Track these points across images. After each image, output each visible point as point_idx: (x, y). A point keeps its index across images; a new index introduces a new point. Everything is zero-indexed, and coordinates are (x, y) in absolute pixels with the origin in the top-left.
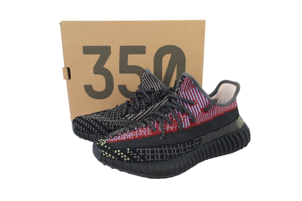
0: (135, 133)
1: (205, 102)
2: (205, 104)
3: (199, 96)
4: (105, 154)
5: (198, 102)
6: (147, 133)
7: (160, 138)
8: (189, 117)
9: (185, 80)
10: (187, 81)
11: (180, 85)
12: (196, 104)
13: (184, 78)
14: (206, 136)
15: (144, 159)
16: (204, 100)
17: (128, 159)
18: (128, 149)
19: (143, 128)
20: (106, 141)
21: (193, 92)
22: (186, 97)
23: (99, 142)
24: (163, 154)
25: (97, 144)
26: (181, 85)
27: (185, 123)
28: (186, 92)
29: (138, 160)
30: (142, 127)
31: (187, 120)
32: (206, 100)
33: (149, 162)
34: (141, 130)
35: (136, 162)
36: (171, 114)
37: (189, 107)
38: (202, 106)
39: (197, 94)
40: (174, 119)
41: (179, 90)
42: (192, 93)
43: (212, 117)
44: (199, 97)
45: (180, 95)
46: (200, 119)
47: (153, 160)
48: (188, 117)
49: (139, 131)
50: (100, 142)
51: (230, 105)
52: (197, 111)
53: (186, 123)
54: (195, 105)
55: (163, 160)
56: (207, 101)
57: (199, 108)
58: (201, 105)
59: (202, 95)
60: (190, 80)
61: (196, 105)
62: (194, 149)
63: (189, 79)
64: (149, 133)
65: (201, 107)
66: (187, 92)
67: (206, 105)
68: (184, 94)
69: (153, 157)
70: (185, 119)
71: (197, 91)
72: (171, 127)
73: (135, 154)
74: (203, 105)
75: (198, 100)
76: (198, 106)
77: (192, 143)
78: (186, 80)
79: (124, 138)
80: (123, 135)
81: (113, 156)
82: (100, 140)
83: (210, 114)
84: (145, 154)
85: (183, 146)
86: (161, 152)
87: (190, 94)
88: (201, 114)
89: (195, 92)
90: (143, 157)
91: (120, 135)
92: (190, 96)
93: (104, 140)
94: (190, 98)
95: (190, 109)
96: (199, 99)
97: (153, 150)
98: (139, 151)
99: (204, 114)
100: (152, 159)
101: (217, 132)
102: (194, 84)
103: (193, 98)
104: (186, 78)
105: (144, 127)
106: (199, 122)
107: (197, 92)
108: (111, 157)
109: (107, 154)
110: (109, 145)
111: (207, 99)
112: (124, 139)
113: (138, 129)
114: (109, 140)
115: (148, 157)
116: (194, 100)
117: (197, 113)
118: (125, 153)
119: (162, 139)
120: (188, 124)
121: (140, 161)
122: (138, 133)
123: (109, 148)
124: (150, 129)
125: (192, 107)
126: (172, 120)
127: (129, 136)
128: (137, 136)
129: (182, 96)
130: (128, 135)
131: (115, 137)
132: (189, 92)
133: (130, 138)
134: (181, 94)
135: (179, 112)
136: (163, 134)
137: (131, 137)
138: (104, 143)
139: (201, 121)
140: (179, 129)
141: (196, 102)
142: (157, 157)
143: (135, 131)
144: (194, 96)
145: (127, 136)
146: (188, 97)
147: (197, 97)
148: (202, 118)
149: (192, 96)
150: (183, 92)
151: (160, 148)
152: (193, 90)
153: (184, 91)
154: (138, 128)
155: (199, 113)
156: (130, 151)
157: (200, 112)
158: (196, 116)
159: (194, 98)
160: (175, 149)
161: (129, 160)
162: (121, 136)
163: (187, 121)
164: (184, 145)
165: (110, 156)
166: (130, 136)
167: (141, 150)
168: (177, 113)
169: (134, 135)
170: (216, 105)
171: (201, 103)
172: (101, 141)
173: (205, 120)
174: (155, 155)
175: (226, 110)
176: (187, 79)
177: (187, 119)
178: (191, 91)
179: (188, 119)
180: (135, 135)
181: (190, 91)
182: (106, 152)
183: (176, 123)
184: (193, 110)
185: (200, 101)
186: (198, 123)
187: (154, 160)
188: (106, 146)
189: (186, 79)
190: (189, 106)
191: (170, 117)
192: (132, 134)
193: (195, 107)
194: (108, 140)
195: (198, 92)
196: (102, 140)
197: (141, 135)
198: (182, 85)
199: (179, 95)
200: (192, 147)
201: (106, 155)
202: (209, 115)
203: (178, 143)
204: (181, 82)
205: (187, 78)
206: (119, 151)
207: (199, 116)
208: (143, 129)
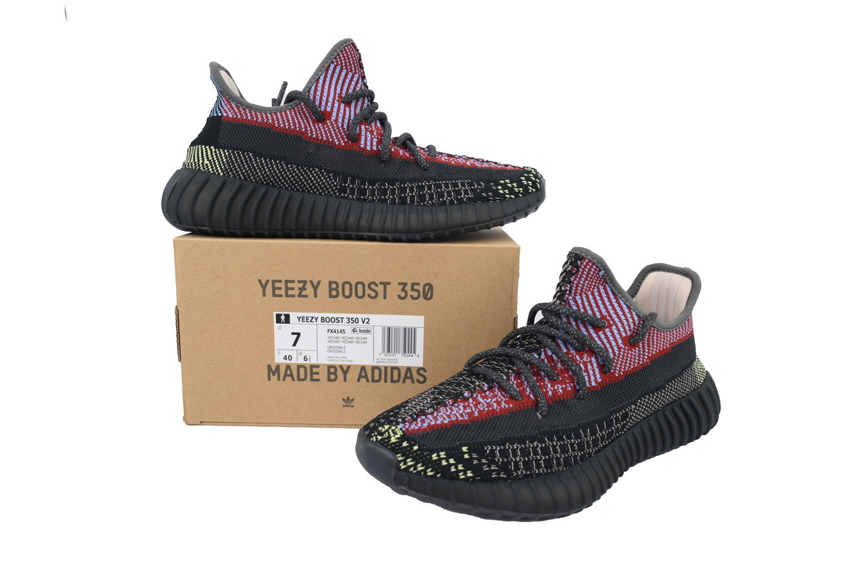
0: (469, 406)
1: (631, 320)
2: (632, 326)
3: (616, 305)
4: (405, 463)
5: (613, 320)
6: (498, 403)
7: (537, 416)
8: (597, 360)
9: (583, 267)
10: (590, 270)
11: (569, 278)
12: (610, 326)
13: (581, 260)
14: (636, 405)
15: (508, 472)
16: (629, 315)
17: (469, 474)
18: (465, 449)
19: (485, 392)
20: (401, 429)
21: (600, 295)
22: (585, 308)
23: (381, 434)
24: (549, 457)
25: (377, 439)
26: (572, 279)
27: (588, 374)
28: (584, 296)
29: (494, 476)
30: (482, 389)
31: (593, 367)
32: (632, 315)
33: (520, 479)
34: (483, 397)
35: (488, 481)
36: (549, 353)
37: (594, 335)
38: (626, 332)
39: (610, 300)
40: (559, 365)
41: (566, 290)
42: (598, 298)
43: (649, 358)
44: (614, 309)
45: (570, 304)
46: (621, 365)
47: (528, 473)
48: (593, 360)
49: (475, 399)
50: (385, 432)
51: (682, 326)
52: (614, 343)
53: (593, 376)
54: (608, 330)
55: (552, 472)
56: (636, 318)
57: (618, 336)
58: (622, 329)
59: (621, 302)
60: (597, 267)
61: (611, 329)
62: (612, 441)
63: (594, 264)
64: (505, 403)
65: (624, 335)
66: (587, 297)
67: (634, 328)
68: (579, 302)
69: (527, 465)
70: (589, 364)
71: (610, 293)
72: (558, 387)
73: (484, 461)
74: (627, 328)
75: (614, 316)
76: (616, 332)
77: (610, 425)
78: (585, 267)
79: (445, 419)
80: (440, 412)
81: (430, 469)
82: (384, 427)
83: (644, 351)
84: (508, 460)
85: (591, 435)
86: (545, 451)
87: (592, 301)
88: (624, 352)
89: (604, 295)
90: (504, 467)
91: (432, 413)
92: (594, 305)
93: (393, 428)
94: (593, 310)
95: (597, 339)
96: (616, 313)
97: (526, 446)
98: (492, 451)
99: (630, 352)
100: (526, 472)
101: (658, 394)
102: (603, 276)
103: (600, 311)
104: (587, 261)
105: (486, 389)
106: (620, 371)
107: (608, 297)
108: (425, 471)
109: (412, 463)
110: (414, 440)
111: (634, 313)
112: (446, 422)
113: (472, 395)
114: (407, 427)
115: (517, 468)
116: (603, 317)
117: (616, 349)
118: (459, 459)
119: (540, 417)
120: (596, 378)
121: (498, 479)
122: (476, 406)
123: (416, 448)
124: (503, 393)
125: (600, 333)
126: (554, 367)
127: (455, 415)
128: (476, 413)
129: (575, 308)
130: (453, 413)
131: (419, 419)
132: (591, 297)
133: (460, 418)
134: (572, 302)
135: (569, 346)
136: (543, 406)
137: (461, 415)
138: (397, 436)
139: (625, 369)
140: (578, 391)
141: (608, 321)
142: (539, 466)
143: (466, 399)
144: (602, 306)
145: (451, 413)
146: (588, 308)
147: (610, 307)
148: (626, 361)
149: (598, 307)
150: (578, 298)
151: (542, 441)
152: (599, 291)
153: (581, 295)
154: (472, 393)
155: (619, 348)
156: (470, 453)
157: (621, 345)
158: (612, 356)
159: (604, 310)
160: (575, 442)
161: (471, 477)
162: (435, 415)
163: (593, 370)
164: (593, 433)
165: (420, 469)
166: (458, 414)
167: (496, 449)
168: (565, 350)
169: (468, 410)
170: (654, 327)
171: (622, 323)
172: (388, 430)
173: (643, 361)
174: (532, 461)
175: (676, 338)
176: (587, 264)
177: (592, 365)
178: (596, 294)
179: (595, 365)
180: (470, 411)
181: (593, 294)
182: (408, 460)
183: (566, 375)
184: (605, 341)
185: (619, 318)
186: (619, 374)
187: (531, 474)
188: (405, 444)
189: (585, 264)
190: (592, 331)
191: (546, 360)
192: (461, 407)
193: (609, 334)
194: (404, 427)
195: (612, 296)
196: (390, 428)
197: (486, 409)
198: (575, 279)
199: (565, 305)
200: (610, 435)
201: (410, 467)
202: (640, 354)
203: (580, 426)
204: (571, 271)
205: (590, 261)
206: (442, 454)
207: (619, 357)
208: (486, 395)
